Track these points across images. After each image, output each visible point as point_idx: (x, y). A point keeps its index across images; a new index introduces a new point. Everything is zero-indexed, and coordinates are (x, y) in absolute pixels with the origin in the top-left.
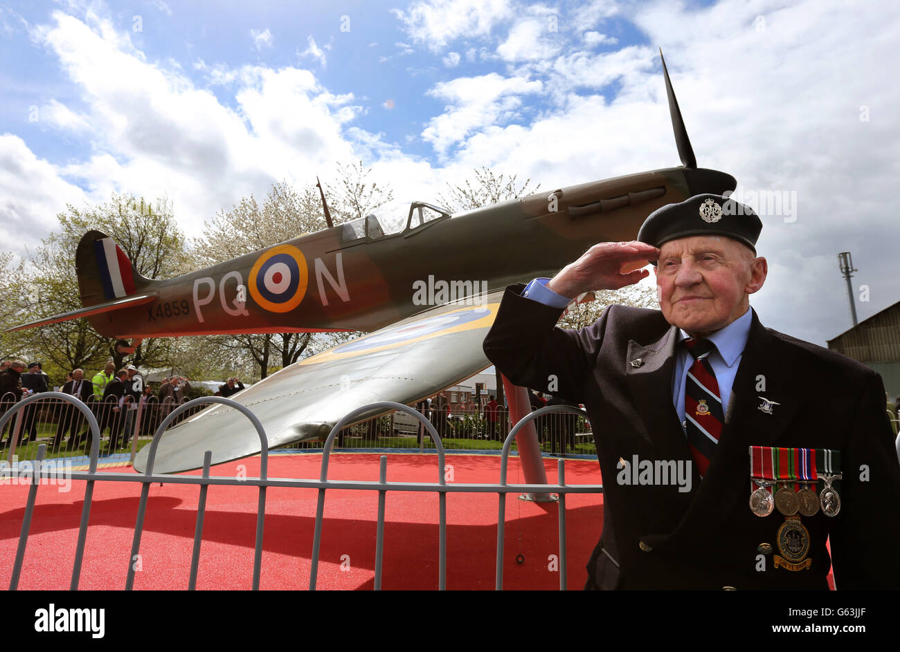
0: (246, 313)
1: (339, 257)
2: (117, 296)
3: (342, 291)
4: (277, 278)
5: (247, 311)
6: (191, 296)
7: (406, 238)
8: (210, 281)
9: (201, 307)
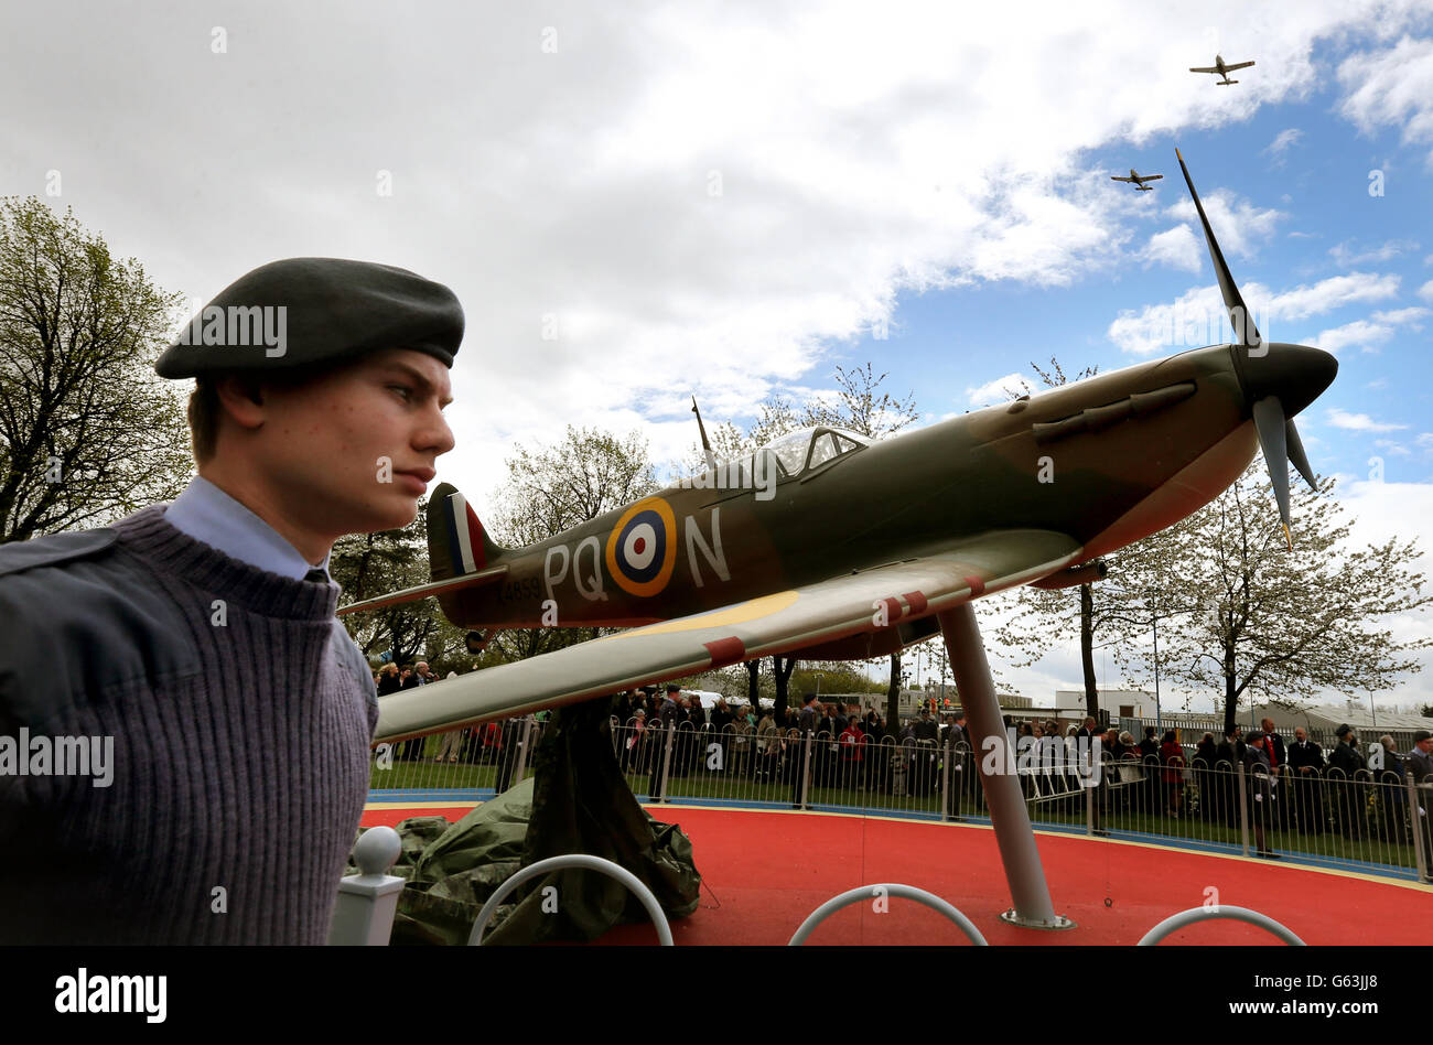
0: (605, 597)
1: (716, 513)
2: (467, 571)
3: (719, 564)
4: (640, 546)
5: (604, 593)
6: (542, 570)
7: (802, 483)
8: (563, 550)
9: (553, 587)
